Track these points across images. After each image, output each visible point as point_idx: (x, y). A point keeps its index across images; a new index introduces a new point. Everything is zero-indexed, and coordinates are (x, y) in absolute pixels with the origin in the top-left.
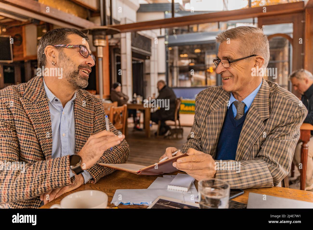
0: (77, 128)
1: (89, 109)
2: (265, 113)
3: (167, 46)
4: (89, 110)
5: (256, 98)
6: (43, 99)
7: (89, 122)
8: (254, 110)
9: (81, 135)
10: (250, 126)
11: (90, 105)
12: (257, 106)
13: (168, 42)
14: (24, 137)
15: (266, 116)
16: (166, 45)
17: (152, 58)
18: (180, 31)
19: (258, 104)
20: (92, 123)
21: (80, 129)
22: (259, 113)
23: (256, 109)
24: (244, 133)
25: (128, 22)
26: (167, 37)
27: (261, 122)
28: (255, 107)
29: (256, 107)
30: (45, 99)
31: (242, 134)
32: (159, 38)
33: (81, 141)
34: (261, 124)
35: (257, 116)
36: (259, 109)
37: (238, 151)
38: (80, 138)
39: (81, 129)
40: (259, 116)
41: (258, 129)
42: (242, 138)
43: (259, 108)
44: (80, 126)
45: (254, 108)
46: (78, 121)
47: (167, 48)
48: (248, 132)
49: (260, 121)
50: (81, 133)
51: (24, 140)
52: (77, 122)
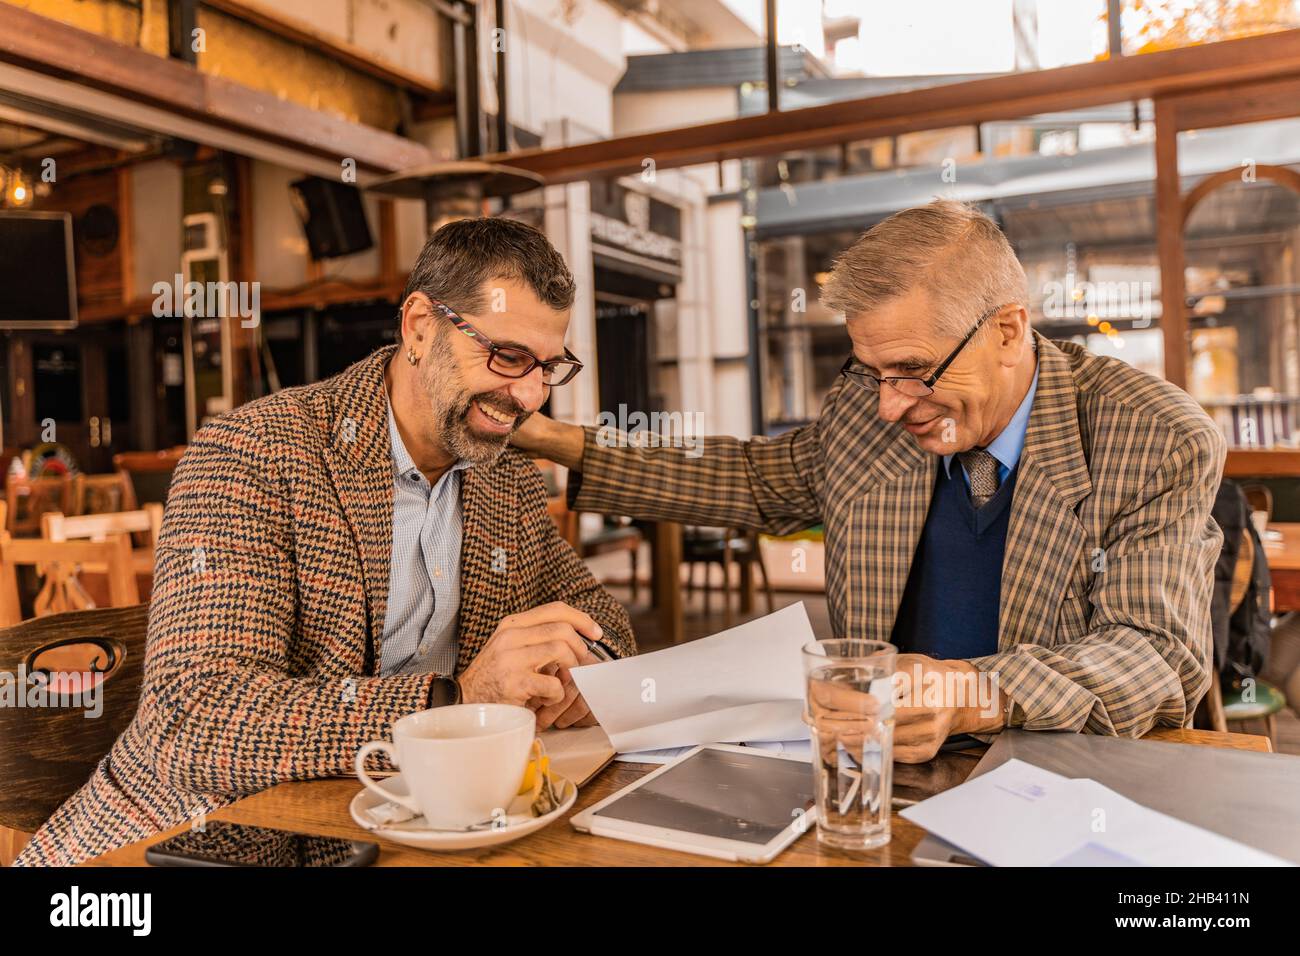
0: (470, 551)
1: (504, 491)
2: (1073, 477)
3: (751, 234)
4: (501, 494)
5: (1030, 430)
6: (383, 464)
7: (505, 534)
8: (1034, 473)
9: (479, 576)
10: (1031, 534)
11: (504, 477)
12: (1041, 456)
13: (758, 217)
14: (325, 580)
15: (1080, 488)
16: (745, 230)
17: (685, 292)
18: (810, 169)
19: (1044, 451)
20: (513, 540)
21: (477, 558)
22: (1053, 483)
23: (1040, 470)
24: (1014, 564)
25: (576, 138)
26: (752, 196)
27: (1066, 515)
28: (1035, 462)
29: (1040, 461)
30: (388, 464)
31: (1008, 569)
32: (713, 201)
33: (481, 596)
34: (1068, 522)
35: (1050, 495)
36: (1049, 466)
37: (1004, 636)
38: (477, 586)
39: (480, 555)
40: (1055, 494)
41: (1061, 542)
42: (1012, 584)
43: (1051, 462)
44: (477, 545)
45: (1032, 467)
46: (472, 527)
47: (751, 244)
48: (1031, 558)
49: (1063, 510)
50: (481, 569)
51: (324, 592)
52: (468, 530)
